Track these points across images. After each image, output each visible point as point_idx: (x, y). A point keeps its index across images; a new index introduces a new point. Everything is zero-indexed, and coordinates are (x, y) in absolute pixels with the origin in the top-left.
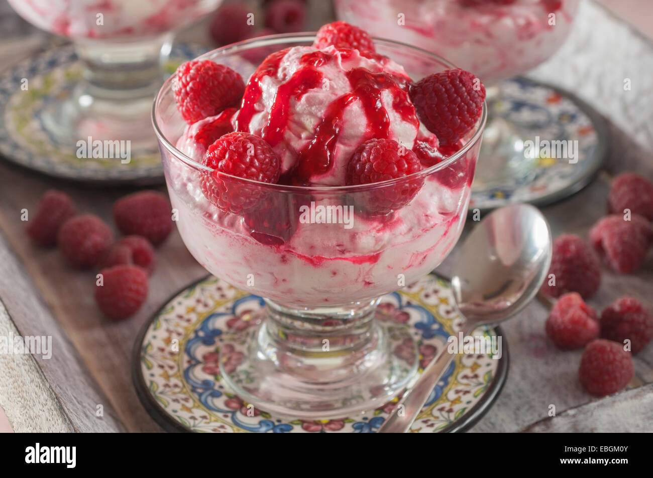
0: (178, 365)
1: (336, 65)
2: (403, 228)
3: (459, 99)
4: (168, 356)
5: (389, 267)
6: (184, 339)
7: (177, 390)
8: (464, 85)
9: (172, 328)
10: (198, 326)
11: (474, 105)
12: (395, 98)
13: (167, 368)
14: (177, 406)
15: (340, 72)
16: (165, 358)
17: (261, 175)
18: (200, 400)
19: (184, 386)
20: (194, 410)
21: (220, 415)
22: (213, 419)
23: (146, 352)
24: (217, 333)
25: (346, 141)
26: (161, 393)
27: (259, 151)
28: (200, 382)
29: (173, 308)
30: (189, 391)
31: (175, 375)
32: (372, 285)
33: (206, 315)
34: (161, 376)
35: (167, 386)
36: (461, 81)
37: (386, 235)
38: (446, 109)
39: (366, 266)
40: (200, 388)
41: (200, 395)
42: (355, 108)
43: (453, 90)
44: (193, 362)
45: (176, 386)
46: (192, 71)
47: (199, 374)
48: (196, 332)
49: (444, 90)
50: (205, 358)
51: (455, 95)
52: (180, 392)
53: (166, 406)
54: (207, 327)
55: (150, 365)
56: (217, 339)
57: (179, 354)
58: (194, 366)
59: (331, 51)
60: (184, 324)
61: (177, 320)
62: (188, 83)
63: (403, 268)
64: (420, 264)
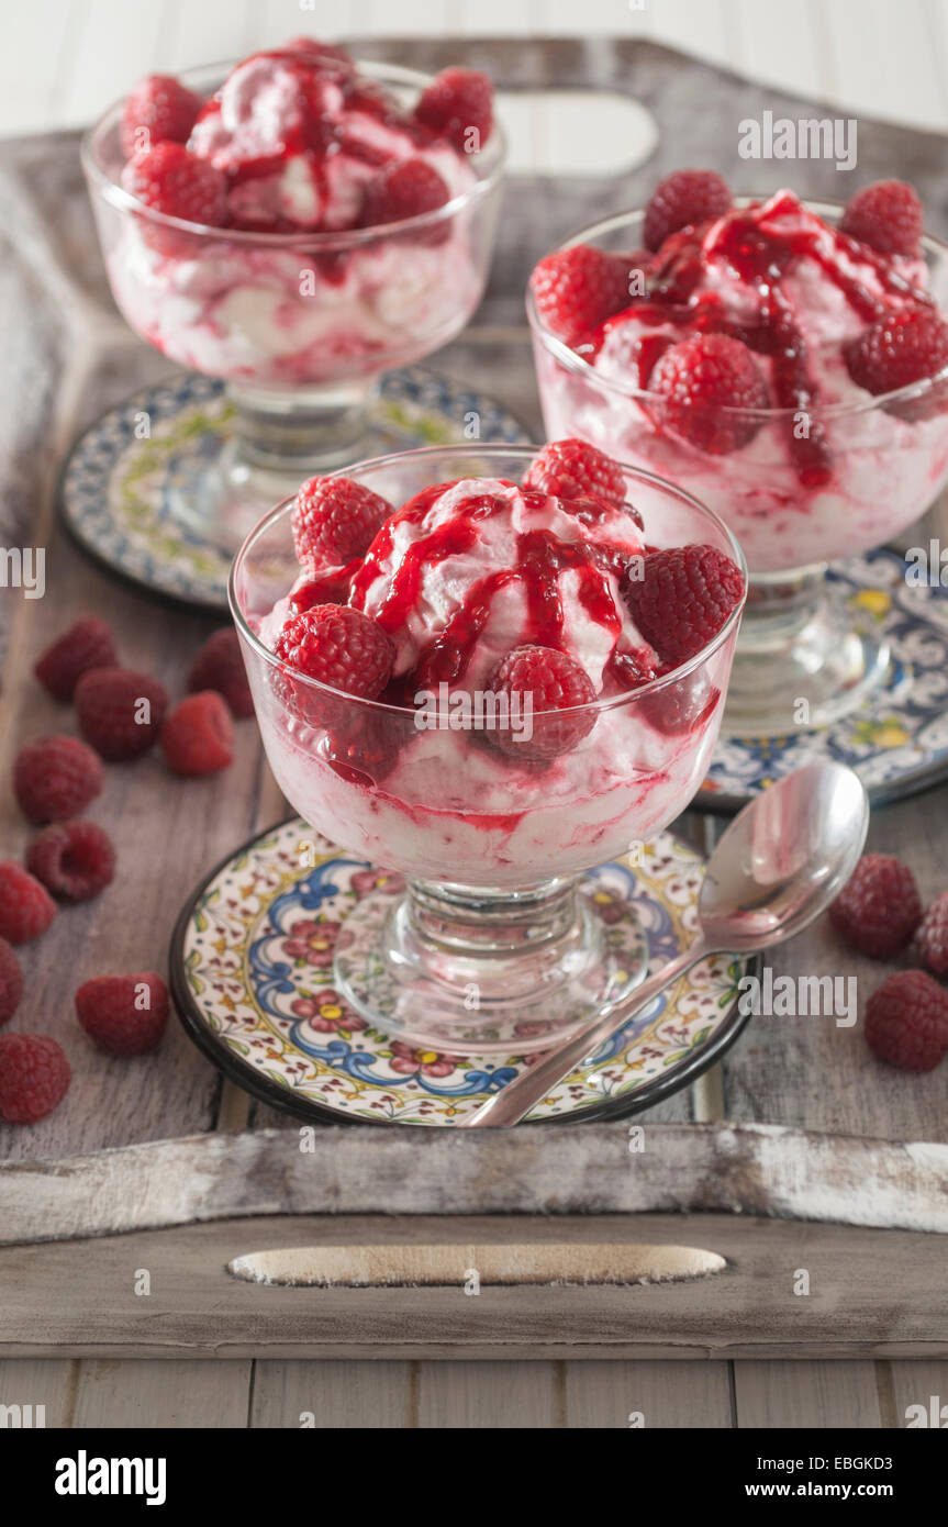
0: (248, 933)
1: (508, 521)
2: (562, 785)
3: (692, 596)
4: (238, 915)
5: (536, 841)
6: (274, 893)
7: (229, 971)
8: (704, 575)
9: (262, 872)
10: (305, 876)
11: (717, 607)
12: (583, 586)
13: (228, 935)
14: (215, 996)
15: (509, 532)
16: (232, 918)
17: (354, 676)
18: (256, 994)
19: (242, 967)
20: (238, 1007)
21: (276, 1021)
22: (263, 1024)
23: (204, 904)
24: (331, 891)
25: (493, 642)
26: (200, 972)
27: (354, 640)
28: (269, 964)
29: (276, 840)
30: (247, 976)
31: (236, 948)
32: (509, 865)
33: (324, 859)
34: (214, 945)
35: (216, 961)
36: (702, 567)
37: (533, 794)
38: (671, 608)
39: (497, 834)
40: (267, 975)
41: (261, 984)
42: (514, 592)
43: (686, 580)
44: (274, 930)
45: (230, 964)
46: (318, 494)
47: (275, 952)
48: (298, 884)
49: (672, 578)
50: (296, 928)
51: (688, 589)
52: (231, 976)
53: (198, 993)
54: (318, 879)
55: (203, 925)
56: (325, 901)
57: (257, 915)
58: (274, 937)
59: (509, 496)
60: (284, 868)
61: (277, 860)
62: (308, 511)
63: (561, 846)
64: (593, 841)
